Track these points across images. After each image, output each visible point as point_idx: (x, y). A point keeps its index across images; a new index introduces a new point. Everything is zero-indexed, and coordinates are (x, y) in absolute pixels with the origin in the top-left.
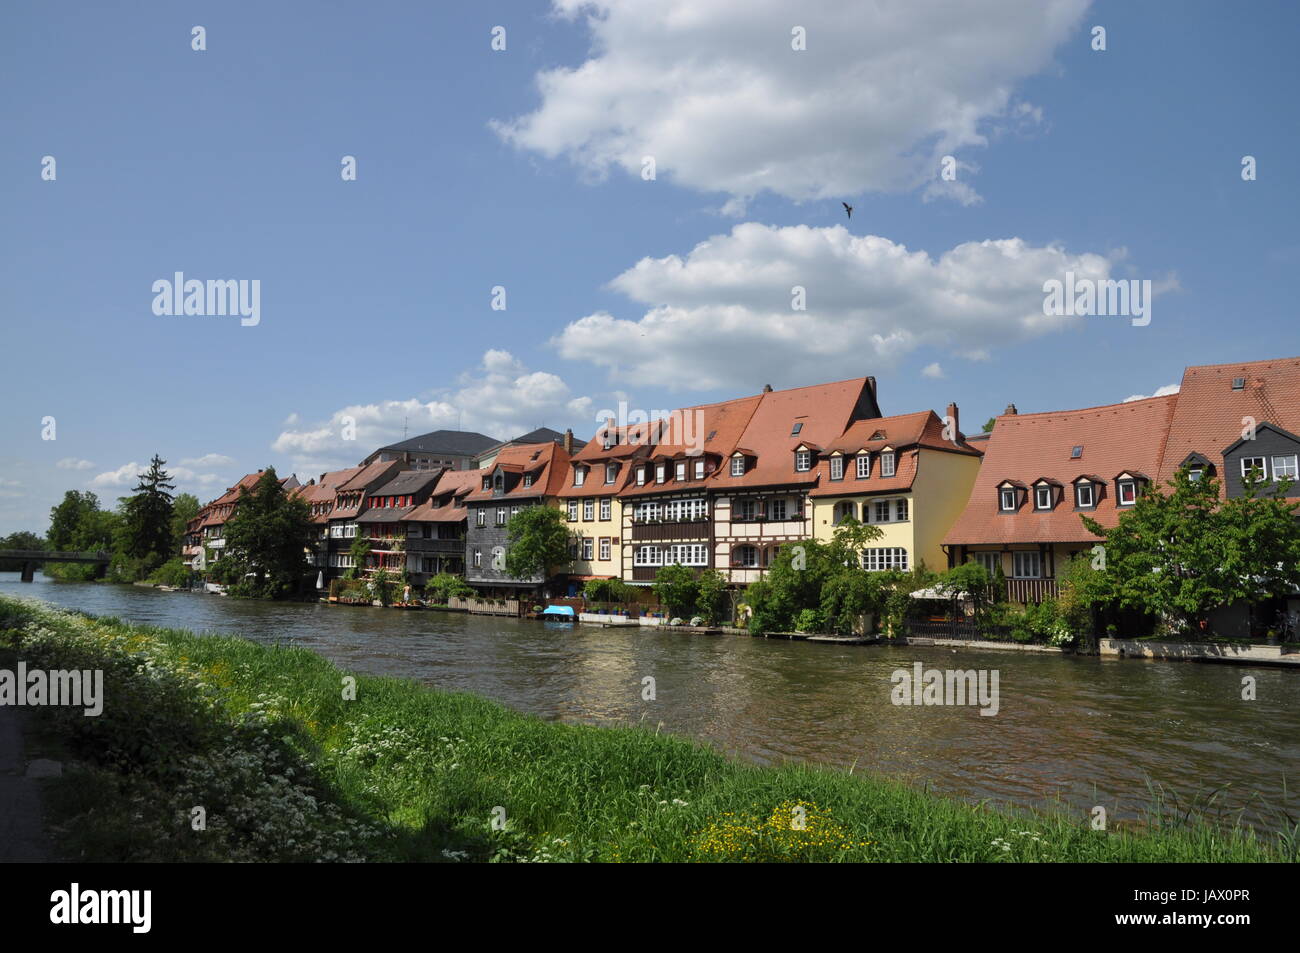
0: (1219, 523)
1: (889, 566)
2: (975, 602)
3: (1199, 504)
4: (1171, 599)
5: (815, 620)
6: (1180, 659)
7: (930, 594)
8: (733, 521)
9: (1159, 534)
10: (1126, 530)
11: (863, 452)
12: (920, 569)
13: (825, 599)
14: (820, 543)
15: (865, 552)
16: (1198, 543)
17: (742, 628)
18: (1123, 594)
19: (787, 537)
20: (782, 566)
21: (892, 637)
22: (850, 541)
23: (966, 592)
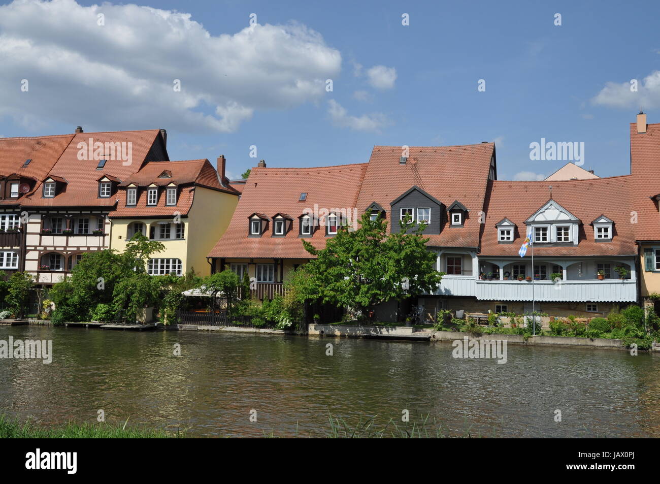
0: (385, 249)
1: (167, 272)
2: (228, 299)
3: (374, 236)
4: (354, 298)
5: (107, 312)
6: (356, 337)
7: (196, 292)
8: (43, 233)
9: (350, 255)
10: (330, 251)
11: (153, 185)
12: (190, 275)
13: (115, 296)
14: (115, 253)
15: (150, 261)
16: (372, 261)
17: (46, 319)
18: (325, 294)
19: (89, 247)
20: (83, 270)
21: (167, 324)
22: (139, 253)
23: (223, 292)
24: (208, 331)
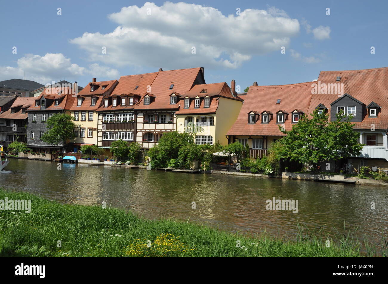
0: (327, 130)
1: (205, 143)
2: (237, 157)
3: (321, 123)
4: (309, 158)
5: (176, 163)
6: (310, 180)
7: (220, 154)
8: (144, 123)
9: (306, 134)
10: (294, 132)
11: (197, 97)
12: (217, 144)
13: (179, 155)
14: (179, 133)
15: (196, 137)
16: (319, 138)
17: (146, 166)
18: (292, 155)
19: (166, 130)
20: (163, 141)
21: (205, 170)
22: (191, 132)
23: (234, 153)
24: (227, 174)
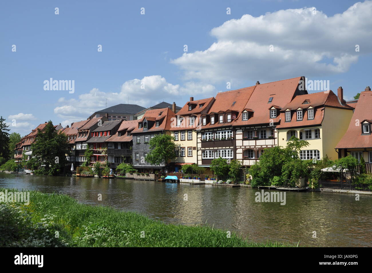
1: (311, 158)
2: (351, 173)
5: (279, 181)
7: (330, 169)
8: (244, 139)
11: (299, 109)
12: (326, 159)
13: (283, 172)
14: (281, 148)
15: (301, 152)
17: (248, 184)
19: (267, 146)
20: (265, 158)
21: (313, 188)
22: (294, 147)
23: (347, 169)
24: (339, 192)
